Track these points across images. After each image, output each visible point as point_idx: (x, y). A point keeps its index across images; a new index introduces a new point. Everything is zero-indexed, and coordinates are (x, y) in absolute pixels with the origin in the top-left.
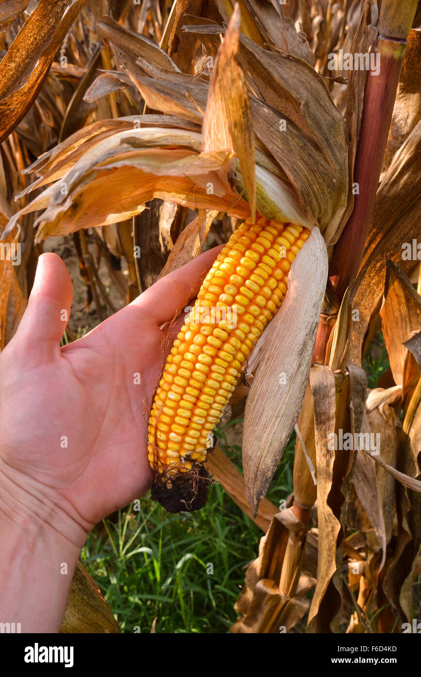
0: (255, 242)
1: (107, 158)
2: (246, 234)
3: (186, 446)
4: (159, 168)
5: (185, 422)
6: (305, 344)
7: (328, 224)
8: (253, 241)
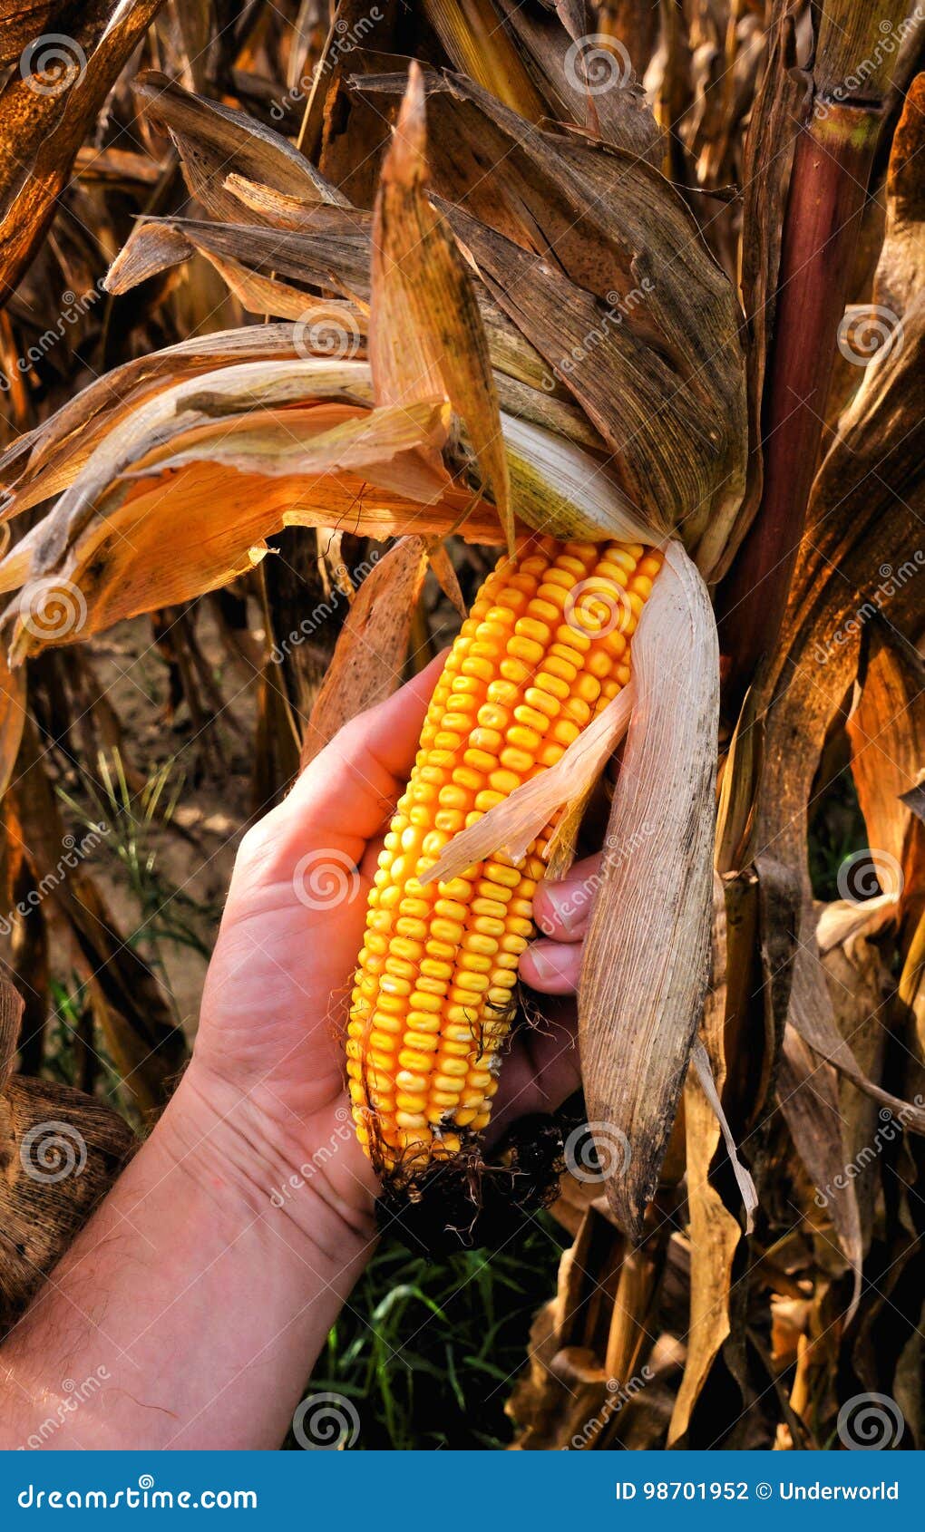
0: (536, 597)
1: (150, 450)
2: (513, 580)
3: (440, 1098)
4: (275, 457)
5: (429, 1042)
6: (693, 819)
7: (702, 534)
8: (531, 596)
